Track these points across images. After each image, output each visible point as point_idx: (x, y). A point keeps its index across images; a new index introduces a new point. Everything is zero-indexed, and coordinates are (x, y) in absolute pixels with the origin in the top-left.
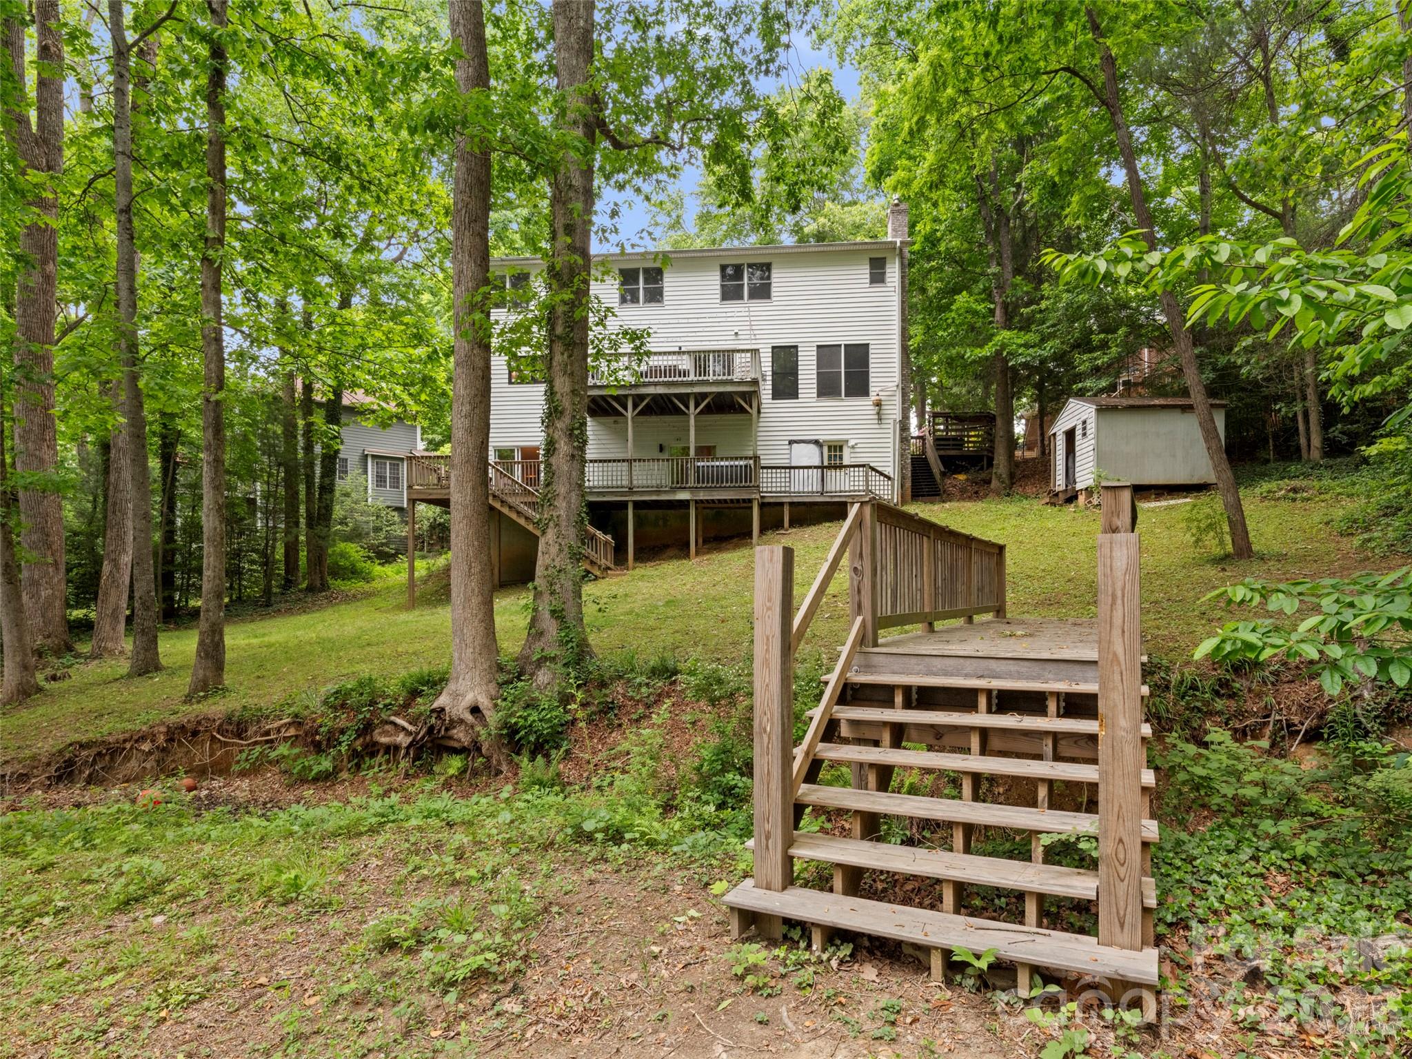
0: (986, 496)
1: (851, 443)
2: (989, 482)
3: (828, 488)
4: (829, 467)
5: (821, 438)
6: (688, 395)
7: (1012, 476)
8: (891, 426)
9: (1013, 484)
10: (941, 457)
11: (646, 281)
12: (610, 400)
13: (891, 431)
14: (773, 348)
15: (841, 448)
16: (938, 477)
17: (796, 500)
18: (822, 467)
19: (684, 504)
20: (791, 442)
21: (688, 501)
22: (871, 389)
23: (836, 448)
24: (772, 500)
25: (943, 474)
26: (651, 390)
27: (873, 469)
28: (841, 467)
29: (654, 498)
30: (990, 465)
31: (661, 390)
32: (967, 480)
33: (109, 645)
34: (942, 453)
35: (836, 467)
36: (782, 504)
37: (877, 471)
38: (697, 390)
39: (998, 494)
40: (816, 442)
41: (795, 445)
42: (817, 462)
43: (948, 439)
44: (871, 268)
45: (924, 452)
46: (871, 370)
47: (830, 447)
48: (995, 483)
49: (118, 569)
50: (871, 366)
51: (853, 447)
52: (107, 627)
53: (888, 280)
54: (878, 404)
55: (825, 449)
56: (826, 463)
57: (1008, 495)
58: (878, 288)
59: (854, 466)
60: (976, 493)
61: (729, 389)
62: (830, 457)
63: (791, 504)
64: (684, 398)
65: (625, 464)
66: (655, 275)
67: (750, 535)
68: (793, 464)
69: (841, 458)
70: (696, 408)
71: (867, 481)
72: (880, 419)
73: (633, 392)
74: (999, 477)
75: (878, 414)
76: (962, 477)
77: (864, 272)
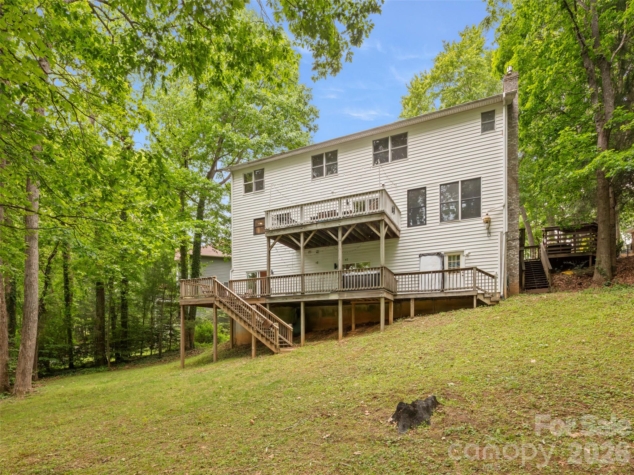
0: (587, 286)
1: (466, 253)
2: (591, 275)
3: (447, 286)
4: (450, 271)
5: (443, 251)
6: (337, 227)
7: (613, 270)
8: (499, 237)
9: (614, 276)
10: (550, 259)
11: (328, 161)
12: (290, 237)
13: (499, 241)
14: (409, 191)
15: (458, 257)
16: (547, 274)
17: (419, 296)
18: (443, 272)
19: (335, 302)
20: (421, 256)
21: (337, 300)
22: (482, 211)
23: (455, 257)
24: (402, 297)
25: (552, 272)
26: (314, 228)
27: (480, 271)
28: (458, 271)
29: (316, 299)
30: (594, 262)
31: (320, 227)
32: (573, 275)
33: (21, 389)
34: (553, 256)
35: (454, 271)
36: (409, 300)
37: (483, 272)
38: (343, 223)
39: (600, 284)
40: (438, 254)
41: (423, 257)
42: (439, 268)
43: (559, 246)
44: (483, 120)
45: (539, 257)
46: (482, 197)
47: (450, 258)
48: (596, 276)
49: (25, 349)
50: (482, 193)
51: (467, 256)
52: (20, 380)
53: (496, 126)
54: (488, 222)
55: (446, 259)
56: (446, 268)
57: (609, 285)
58: (489, 134)
59: (468, 269)
60: (580, 284)
61: (364, 220)
62: (450, 264)
63: (416, 299)
64: (335, 230)
65: (299, 279)
66: (333, 156)
67: (379, 323)
68: (421, 271)
69: (458, 264)
70: (343, 235)
71: (475, 280)
72: (489, 233)
73: (304, 230)
74: (600, 271)
75: (488, 229)
76: (569, 273)
77: (478, 123)
